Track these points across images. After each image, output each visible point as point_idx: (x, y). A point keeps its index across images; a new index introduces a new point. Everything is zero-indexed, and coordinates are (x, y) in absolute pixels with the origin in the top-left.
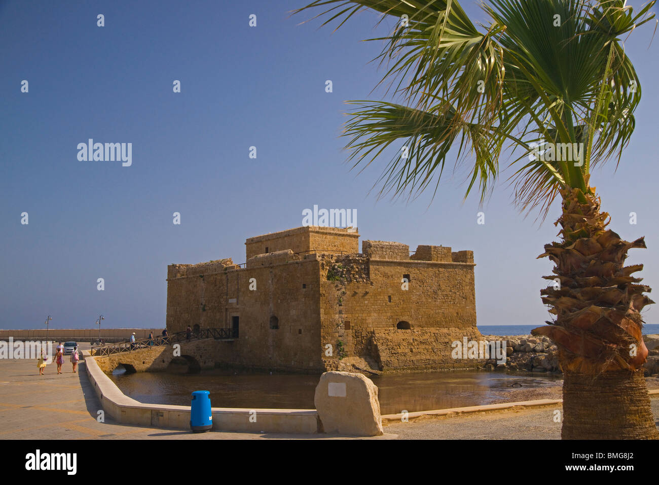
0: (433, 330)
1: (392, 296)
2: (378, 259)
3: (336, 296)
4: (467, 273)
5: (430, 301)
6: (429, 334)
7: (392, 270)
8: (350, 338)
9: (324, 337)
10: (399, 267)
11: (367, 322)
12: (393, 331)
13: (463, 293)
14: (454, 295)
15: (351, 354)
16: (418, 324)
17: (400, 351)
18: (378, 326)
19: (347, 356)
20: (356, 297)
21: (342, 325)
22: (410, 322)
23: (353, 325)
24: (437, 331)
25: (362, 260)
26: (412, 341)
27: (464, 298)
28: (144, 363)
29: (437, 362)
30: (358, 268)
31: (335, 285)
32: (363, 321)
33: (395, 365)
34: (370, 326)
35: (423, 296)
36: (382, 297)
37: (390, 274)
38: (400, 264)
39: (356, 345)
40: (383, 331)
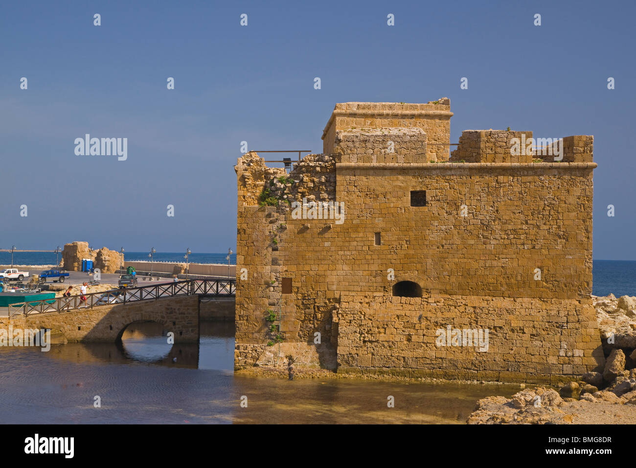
0: (474, 300)
1: (383, 234)
2: (353, 164)
3: (267, 233)
4: (574, 184)
5: (472, 242)
6: (462, 309)
7: (386, 183)
8: (292, 309)
9: (242, 305)
10: (400, 177)
11: (327, 280)
12: (381, 300)
13: (559, 227)
14: (533, 231)
15: (292, 339)
16: (440, 287)
17: (382, 337)
18: (351, 288)
19: (283, 339)
20: (307, 235)
21: (276, 284)
22: (422, 284)
23: (299, 285)
24: (484, 304)
25: (321, 167)
26: (415, 320)
27: (560, 238)
28: (79, 329)
29: (459, 366)
30: (313, 181)
31: (266, 213)
32: (319, 279)
33: (367, 364)
34: (334, 287)
35: (455, 232)
36: (361, 235)
37: (379, 190)
38: (403, 171)
39: (303, 321)
40: (358, 299)
